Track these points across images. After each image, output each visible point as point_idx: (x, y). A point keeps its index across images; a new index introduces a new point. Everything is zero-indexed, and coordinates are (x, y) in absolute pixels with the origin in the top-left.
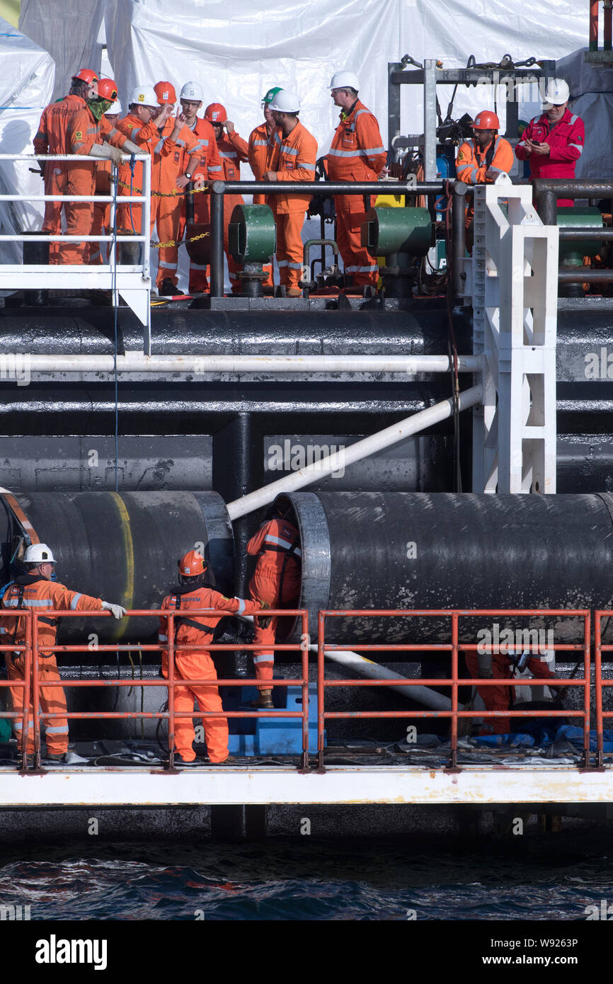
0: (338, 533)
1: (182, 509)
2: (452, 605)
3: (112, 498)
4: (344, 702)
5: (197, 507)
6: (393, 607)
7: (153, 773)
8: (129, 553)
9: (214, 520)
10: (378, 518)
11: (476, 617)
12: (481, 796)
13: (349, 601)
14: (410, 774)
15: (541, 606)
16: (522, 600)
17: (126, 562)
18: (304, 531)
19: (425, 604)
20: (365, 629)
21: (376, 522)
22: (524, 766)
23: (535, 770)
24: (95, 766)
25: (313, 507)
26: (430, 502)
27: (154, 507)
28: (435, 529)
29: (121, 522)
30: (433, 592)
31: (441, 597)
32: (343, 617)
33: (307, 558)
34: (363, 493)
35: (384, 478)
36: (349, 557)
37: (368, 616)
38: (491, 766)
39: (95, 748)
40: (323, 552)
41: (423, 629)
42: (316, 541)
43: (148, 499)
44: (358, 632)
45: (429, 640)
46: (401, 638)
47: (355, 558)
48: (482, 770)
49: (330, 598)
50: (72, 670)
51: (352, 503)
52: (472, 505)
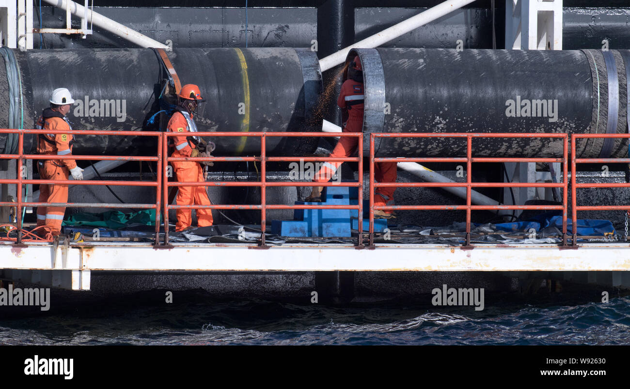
0: (391, 77)
1: (286, 61)
2: (474, 130)
3: (236, 53)
4: (412, 199)
5: (297, 59)
6: (431, 131)
7: (250, 248)
8: (246, 92)
9: (309, 68)
10: (421, 67)
11: (491, 138)
12: (488, 266)
13: (399, 126)
14: (436, 250)
15: (538, 130)
16: (524, 126)
17: (244, 98)
18: (366, 76)
19: (454, 128)
20: (411, 146)
21: (419, 70)
22: (519, 245)
23: (527, 248)
24: (208, 243)
25: (374, 59)
26: (459, 55)
27: (266, 59)
28: (461, 75)
29: (241, 69)
30: (460, 120)
31: (465, 123)
32: (395, 138)
33: (368, 95)
34: (411, 49)
35: (441, 39)
36: (398, 95)
37: (413, 137)
38: (496, 245)
39: (212, 230)
40: (380, 91)
41: (453, 146)
42: (375, 82)
43: (261, 53)
44: (406, 148)
45: (458, 154)
46: (437, 153)
47: (403, 95)
48: (488, 248)
49: (385, 124)
50: (215, 175)
51: (403, 56)
52: (489, 58)
